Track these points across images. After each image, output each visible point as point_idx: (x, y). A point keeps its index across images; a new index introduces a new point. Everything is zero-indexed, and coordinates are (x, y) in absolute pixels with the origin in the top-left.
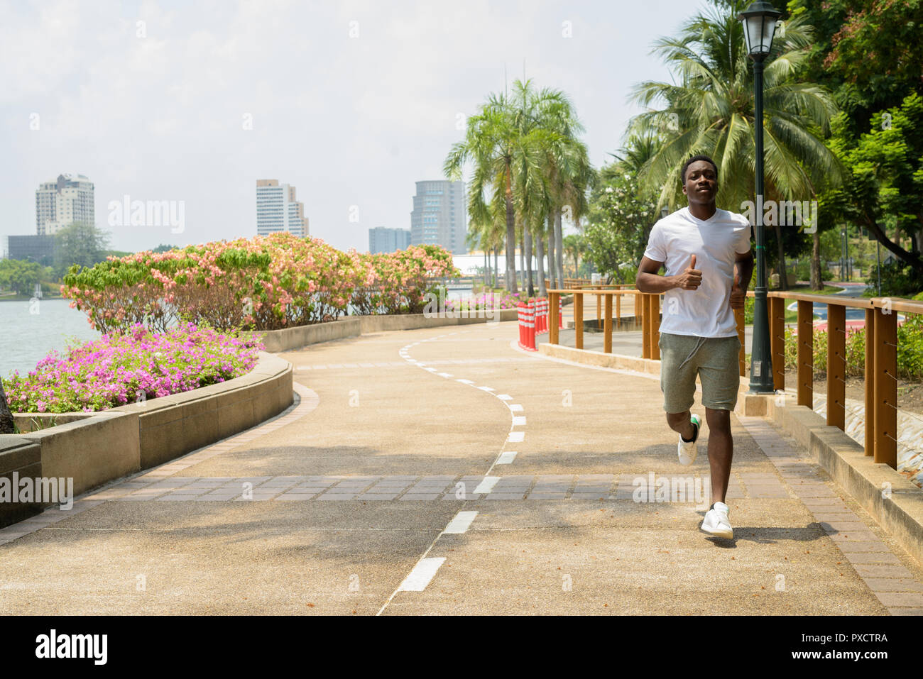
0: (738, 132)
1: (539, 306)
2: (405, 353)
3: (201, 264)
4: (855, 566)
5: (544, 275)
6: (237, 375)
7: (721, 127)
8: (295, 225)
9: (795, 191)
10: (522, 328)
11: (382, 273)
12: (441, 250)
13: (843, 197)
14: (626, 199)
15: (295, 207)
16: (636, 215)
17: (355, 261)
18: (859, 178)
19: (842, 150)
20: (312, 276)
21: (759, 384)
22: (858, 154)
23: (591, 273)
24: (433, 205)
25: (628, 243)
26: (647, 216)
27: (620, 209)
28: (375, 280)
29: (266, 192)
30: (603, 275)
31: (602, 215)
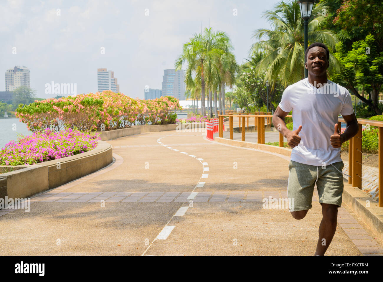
0: (297, 50)
1: (215, 122)
2: (159, 141)
3: (74, 104)
4: (344, 229)
5: (217, 109)
6: (89, 150)
7: (290, 47)
8: (113, 88)
10: (208, 131)
11: (150, 108)
12: (174, 98)
13: (341, 77)
14: (251, 77)
15: (114, 80)
16: (255, 84)
17: (139, 103)
18: (347, 69)
19: (340, 58)
20: (121, 109)
22: (347, 59)
23: (236, 108)
24: (171, 80)
25: (252, 95)
26: (260, 84)
27: (249, 81)
28: (147, 111)
29: (102, 74)
30: (242, 109)
31: (241, 84)
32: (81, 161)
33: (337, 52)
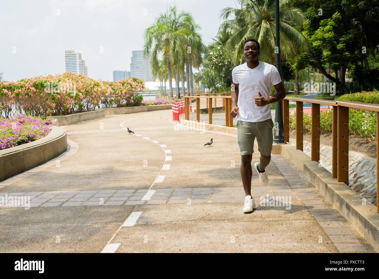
0: (264, 28)
1: (181, 103)
2: (123, 125)
3: (27, 86)
5: (184, 89)
6: (37, 138)
7: (258, 26)
8: (82, 70)
9: (289, 54)
10: (173, 113)
11: (114, 90)
12: (139, 79)
13: (308, 56)
14: (219, 57)
15: (82, 62)
16: (223, 64)
17: (101, 84)
18: (315, 47)
19: (308, 36)
20: (81, 91)
21: (278, 139)
22: (314, 37)
23: (205, 88)
24: (139, 61)
25: (220, 76)
26: (227, 64)
27: (216, 62)
28: (111, 93)
29: (70, 57)
30: (209, 89)
31: (209, 64)
32: (24, 153)
33: (305, 30)
